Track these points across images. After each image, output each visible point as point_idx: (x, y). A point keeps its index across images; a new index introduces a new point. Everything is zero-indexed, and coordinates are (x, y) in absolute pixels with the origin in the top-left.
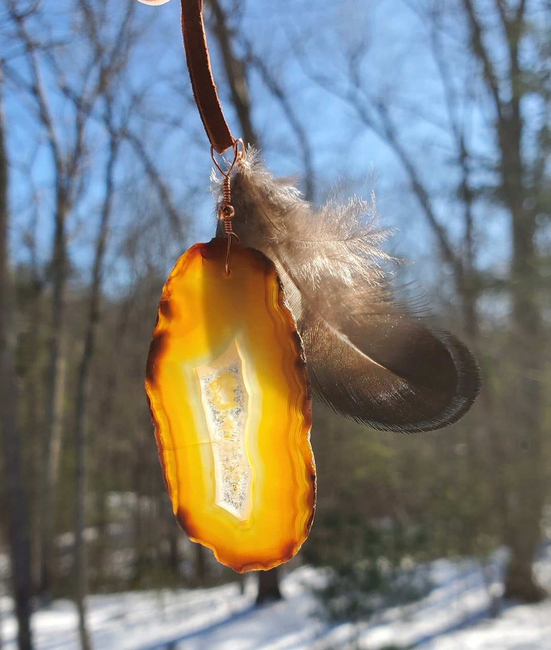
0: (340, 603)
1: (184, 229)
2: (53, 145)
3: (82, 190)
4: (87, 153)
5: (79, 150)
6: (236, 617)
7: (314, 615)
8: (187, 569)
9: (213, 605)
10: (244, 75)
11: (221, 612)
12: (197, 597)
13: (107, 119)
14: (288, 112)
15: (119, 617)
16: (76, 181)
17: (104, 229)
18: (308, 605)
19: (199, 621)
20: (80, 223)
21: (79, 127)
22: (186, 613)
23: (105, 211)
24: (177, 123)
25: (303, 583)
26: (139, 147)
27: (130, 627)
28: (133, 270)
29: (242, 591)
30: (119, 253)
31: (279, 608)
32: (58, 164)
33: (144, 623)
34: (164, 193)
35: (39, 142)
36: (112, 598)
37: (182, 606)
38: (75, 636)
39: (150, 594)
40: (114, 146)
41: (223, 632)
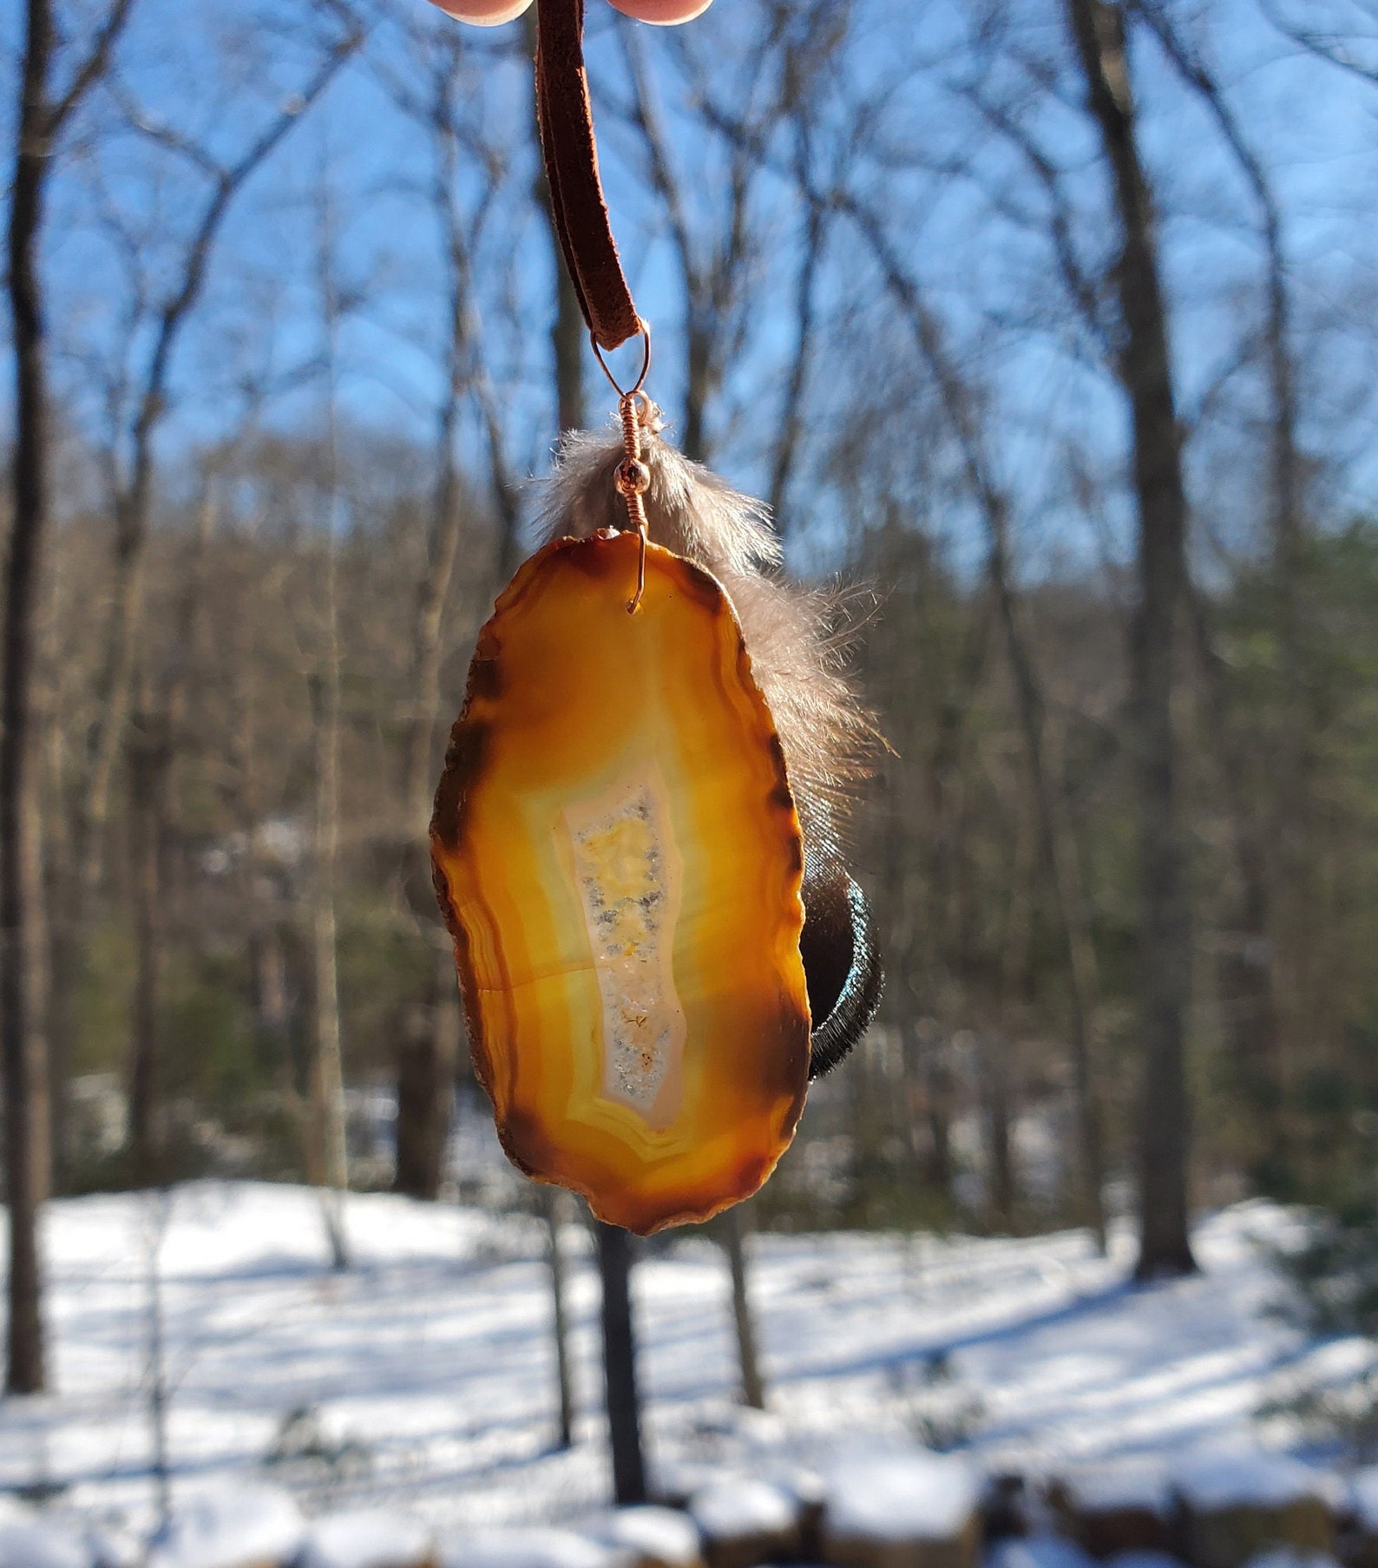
0: (1339, 1288)
1: (973, 413)
2: (679, 236)
3: (741, 335)
4: (756, 252)
5: (737, 247)
6: (1084, 1305)
7: (1274, 1312)
8: (971, 1190)
9: (1032, 1275)
10: (1120, 40)
11: (1051, 1291)
12: (995, 1255)
13: (801, 170)
14: (1226, 122)
15: (819, 1284)
16: (731, 317)
17: (791, 424)
18: (1261, 1288)
19: (998, 1308)
20: (737, 413)
21: (738, 193)
22: (969, 1288)
23: (795, 383)
24: (956, 167)
25: (1250, 1237)
26: (872, 227)
27: (841, 1308)
28: (853, 515)
29: (1101, 1248)
30: (823, 475)
31: (1186, 1290)
32: (691, 282)
33: (872, 1302)
34: (928, 334)
35: (651, 233)
36: (802, 1244)
37: (963, 1272)
38: (721, 1319)
39: (888, 1240)
40: (814, 232)
41: (1052, 1337)
